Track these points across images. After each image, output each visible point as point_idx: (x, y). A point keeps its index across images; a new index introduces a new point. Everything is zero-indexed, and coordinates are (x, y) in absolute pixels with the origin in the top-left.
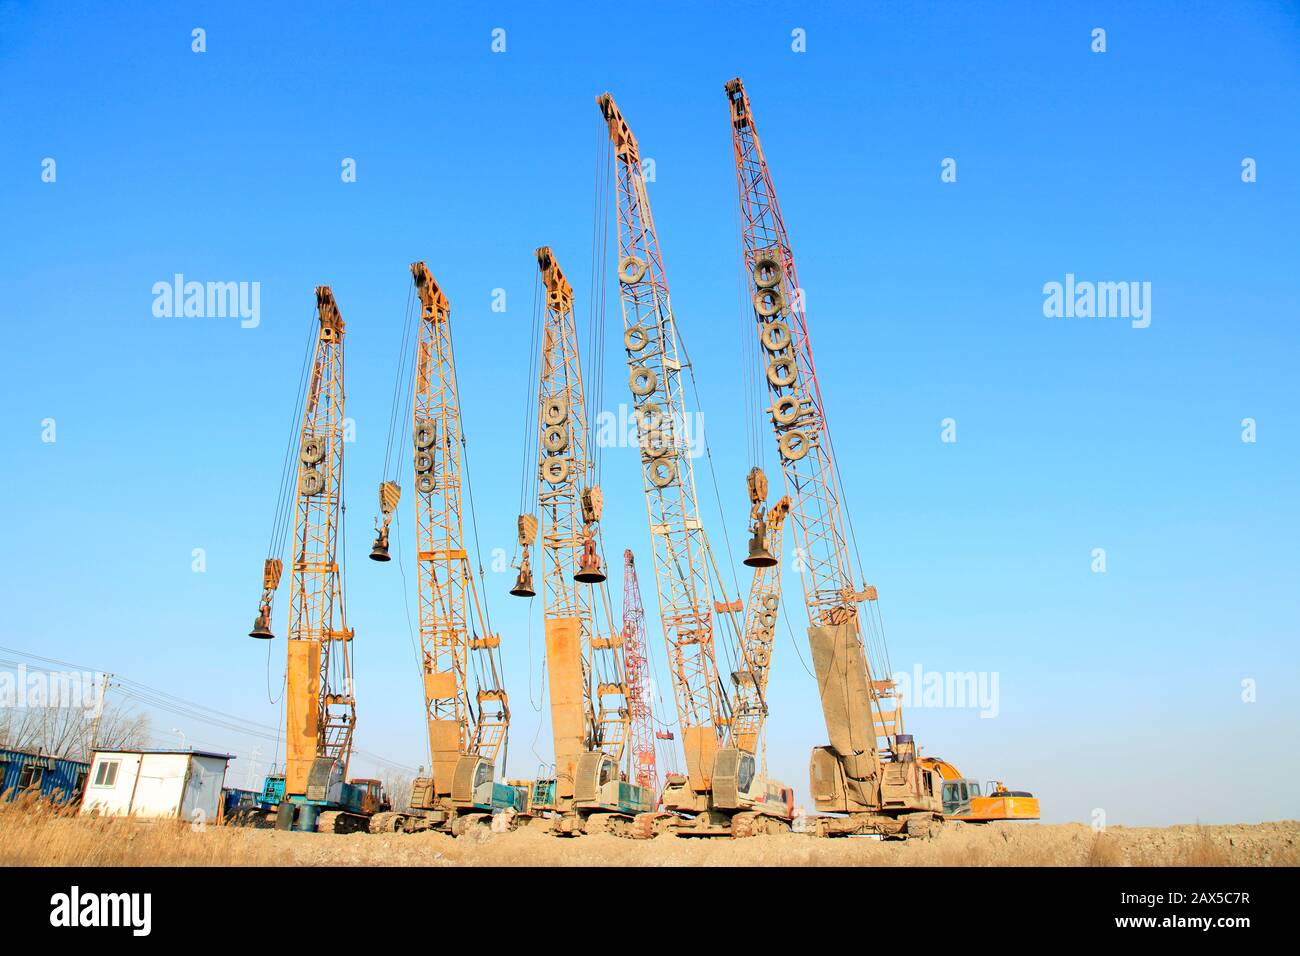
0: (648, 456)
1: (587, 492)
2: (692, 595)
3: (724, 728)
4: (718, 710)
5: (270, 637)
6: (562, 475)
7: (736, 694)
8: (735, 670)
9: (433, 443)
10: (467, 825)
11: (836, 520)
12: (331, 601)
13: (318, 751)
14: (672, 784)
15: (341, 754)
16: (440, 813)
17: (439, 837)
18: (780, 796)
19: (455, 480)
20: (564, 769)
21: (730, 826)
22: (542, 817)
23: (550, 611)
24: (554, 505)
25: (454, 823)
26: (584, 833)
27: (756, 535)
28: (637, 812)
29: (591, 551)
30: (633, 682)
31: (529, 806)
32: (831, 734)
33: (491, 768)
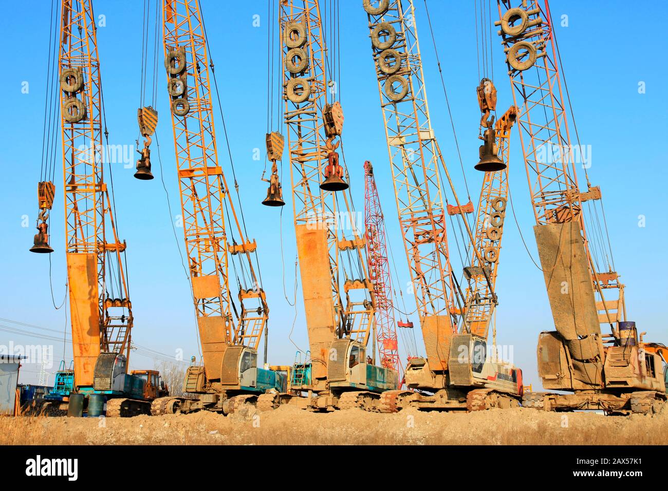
0: (383, 73)
1: (329, 108)
2: (426, 200)
3: (458, 317)
4: (453, 300)
5: (50, 251)
6: (304, 94)
7: (468, 287)
8: (467, 265)
9: (184, 70)
10: (236, 405)
11: (562, 126)
12: (103, 217)
13: (101, 348)
14: (412, 366)
15: (122, 349)
16: (211, 396)
17: (212, 416)
18: (510, 376)
19: (206, 103)
20: (318, 355)
21: (465, 401)
22: (300, 396)
23: (301, 217)
24: (299, 123)
25: (224, 404)
26: (337, 408)
27: (486, 142)
28: (383, 390)
29: (335, 162)
30: (376, 278)
31: (289, 387)
32: (556, 320)
33: (255, 355)
